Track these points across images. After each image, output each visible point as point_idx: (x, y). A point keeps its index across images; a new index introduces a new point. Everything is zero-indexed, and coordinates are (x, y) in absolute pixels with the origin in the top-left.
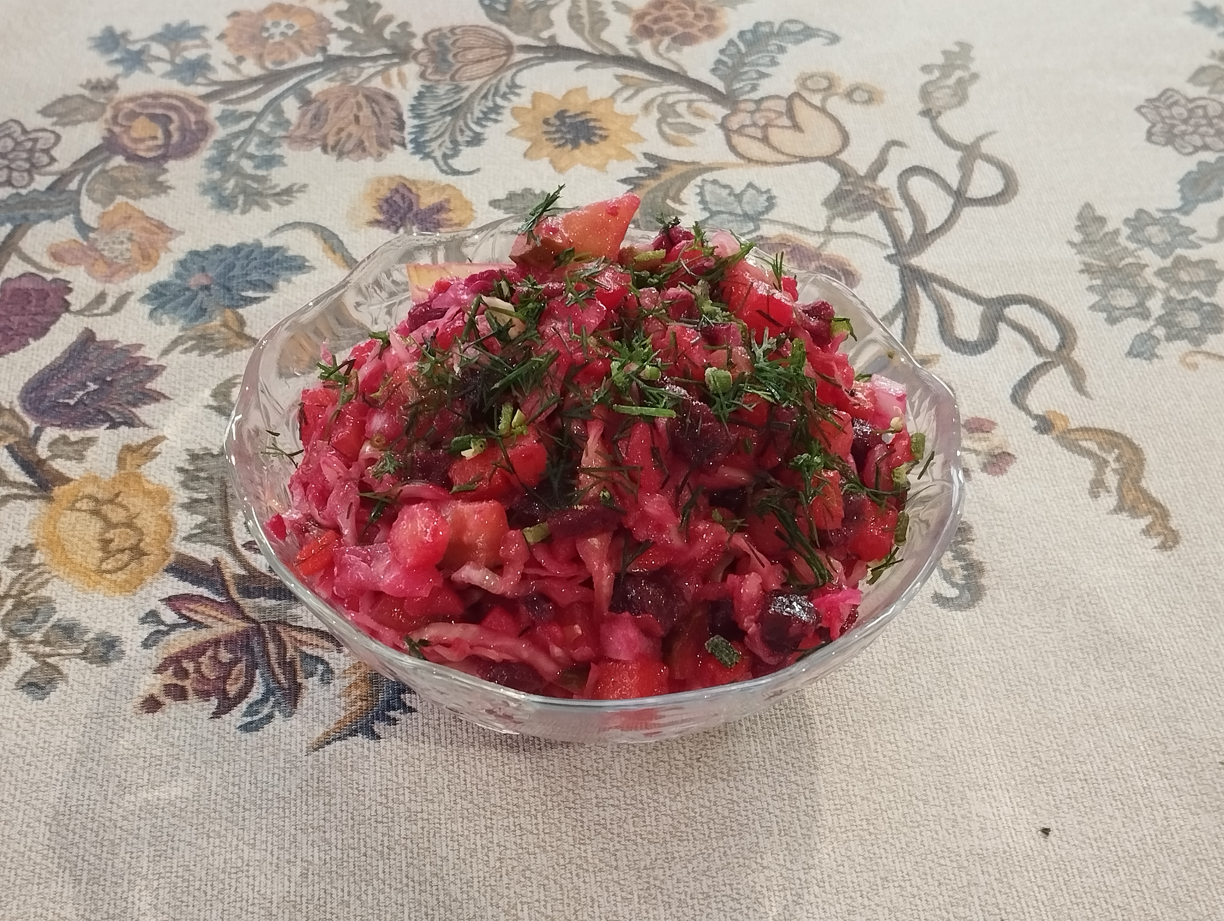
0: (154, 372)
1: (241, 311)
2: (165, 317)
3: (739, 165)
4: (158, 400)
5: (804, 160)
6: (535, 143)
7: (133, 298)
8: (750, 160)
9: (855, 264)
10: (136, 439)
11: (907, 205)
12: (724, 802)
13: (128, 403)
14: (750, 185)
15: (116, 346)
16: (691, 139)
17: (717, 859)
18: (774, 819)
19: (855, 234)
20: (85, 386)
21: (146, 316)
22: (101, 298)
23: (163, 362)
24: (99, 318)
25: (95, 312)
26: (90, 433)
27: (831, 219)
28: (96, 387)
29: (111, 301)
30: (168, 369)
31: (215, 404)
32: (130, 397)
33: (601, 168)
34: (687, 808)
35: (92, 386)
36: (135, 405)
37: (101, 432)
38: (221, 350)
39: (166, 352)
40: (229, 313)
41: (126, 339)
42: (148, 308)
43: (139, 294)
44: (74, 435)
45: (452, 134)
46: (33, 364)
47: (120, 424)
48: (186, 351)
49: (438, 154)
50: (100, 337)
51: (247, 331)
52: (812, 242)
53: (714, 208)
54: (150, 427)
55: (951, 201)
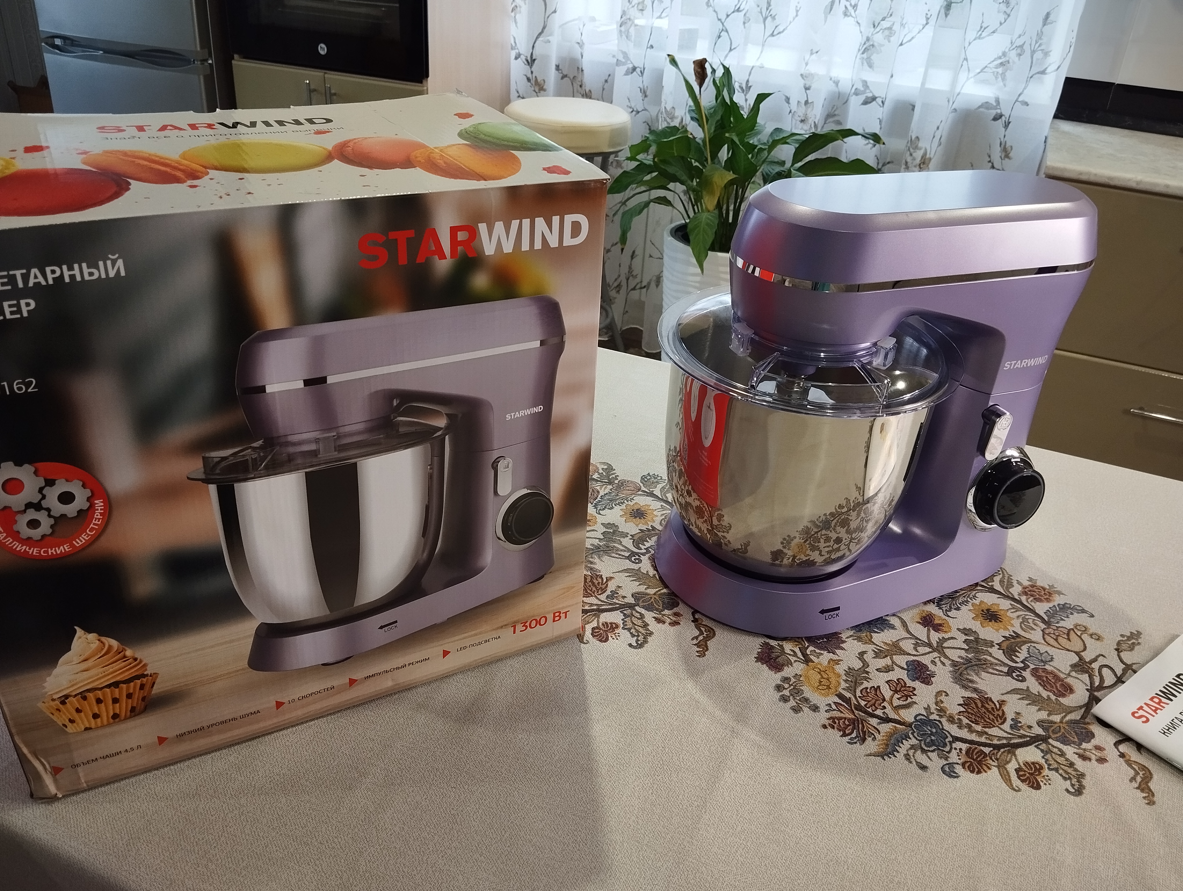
3: (1045, 645)
5: (1068, 650)
6: (977, 616)
8: (1049, 644)
9: (1075, 688)
11: (1099, 675)
14: (1046, 652)
16: (1033, 632)
19: (1077, 678)
27: (1071, 671)
33: (997, 630)
45: (951, 604)
49: (944, 609)
52: (1062, 676)
53: (1031, 655)
55: (1116, 679)
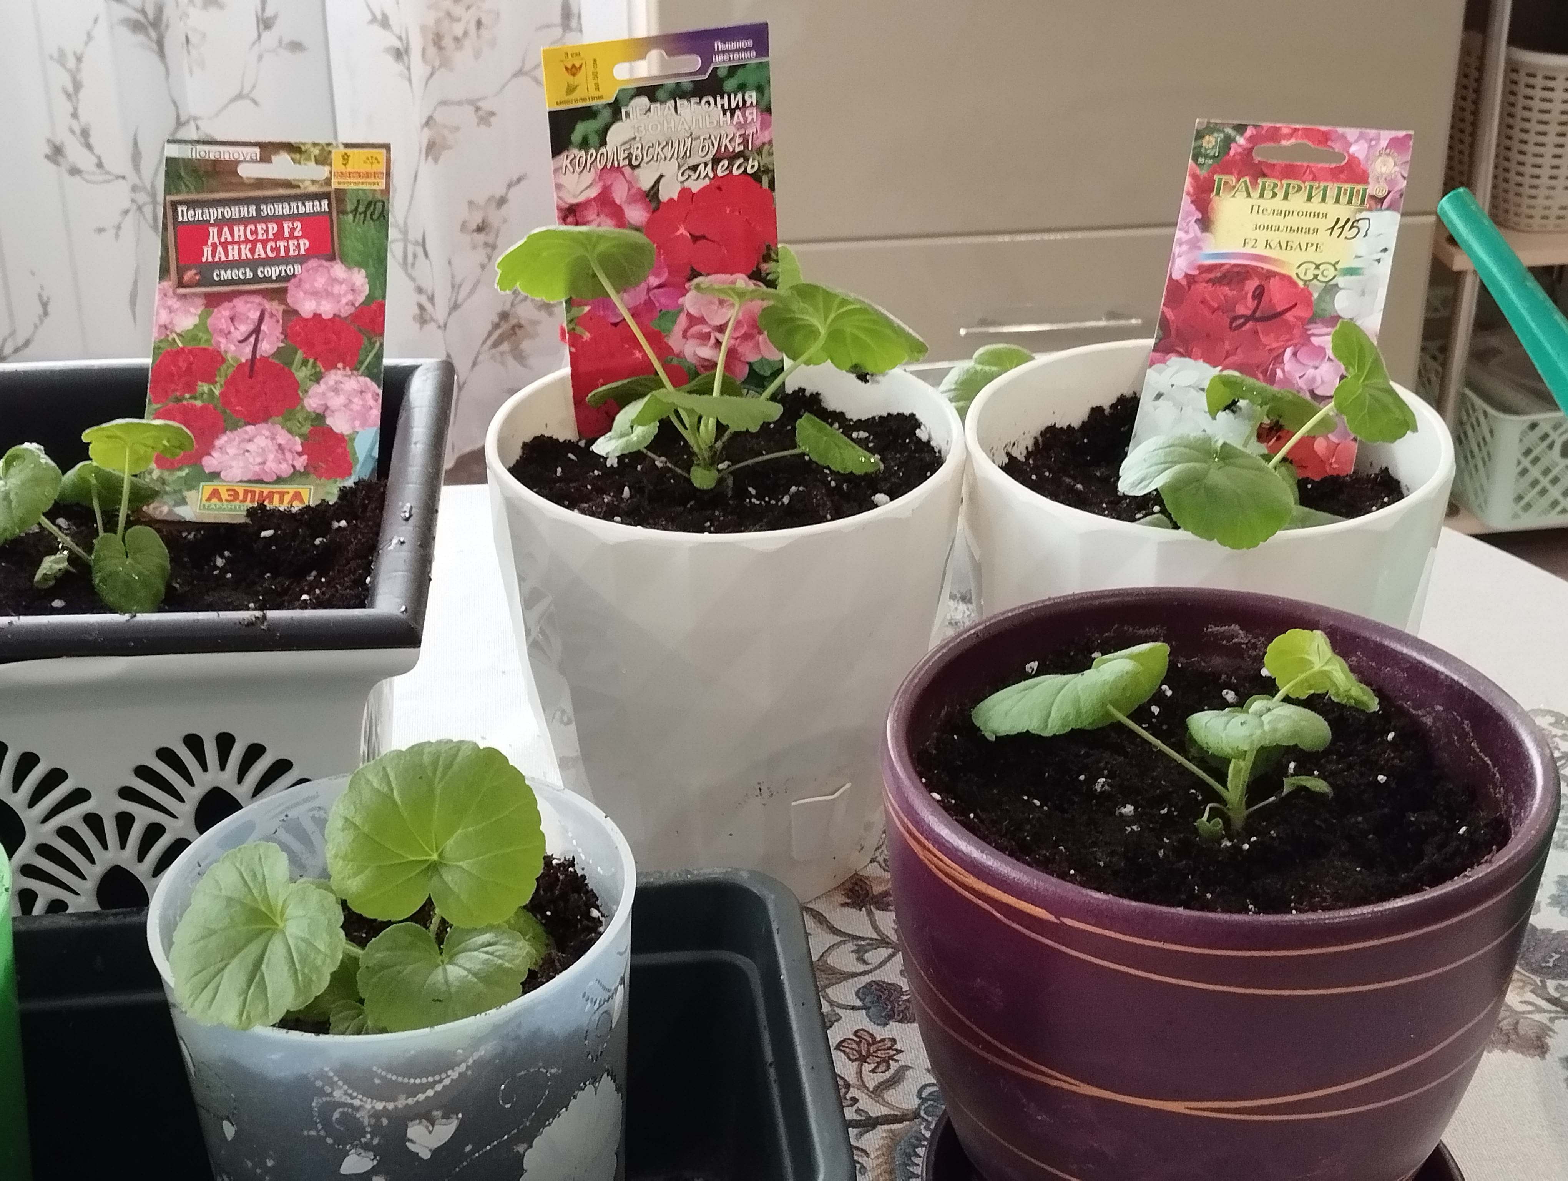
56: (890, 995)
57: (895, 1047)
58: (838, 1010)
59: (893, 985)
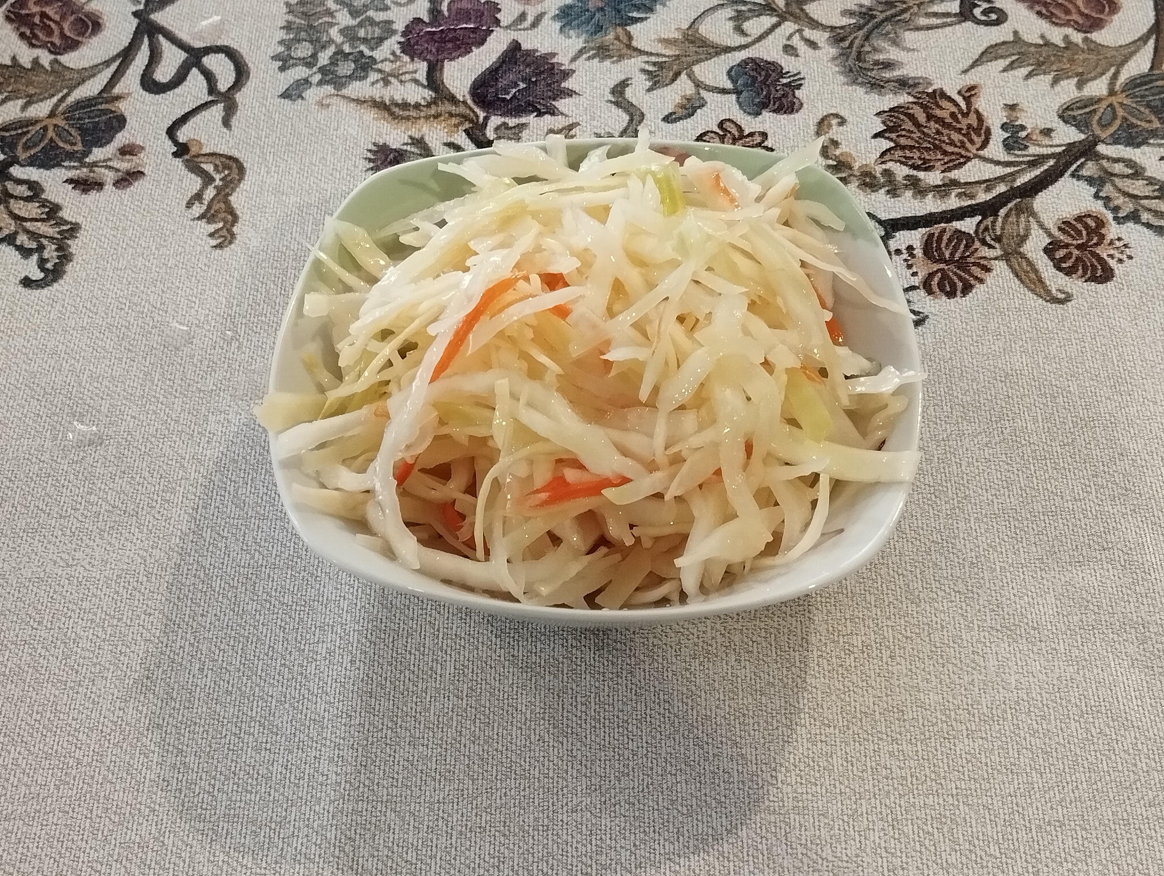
0: (566, 74)
1: (628, 28)
2: (571, 32)
4: (571, 96)
7: (546, 16)
10: (556, 124)
12: (1002, 397)
13: (550, 98)
15: (537, 54)
17: (996, 436)
18: (1038, 411)
20: (516, 85)
21: (557, 31)
22: (522, 17)
23: (573, 67)
24: (522, 32)
25: (519, 27)
26: (523, 120)
28: (525, 86)
29: (530, 19)
30: (577, 72)
31: (613, 100)
32: (550, 94)
34: (975, 400)
35: (522, 85)
36: (554, 100)
37: (531, 119)
38: (615, 59)
39: (574, 59)
40: (619, 30)
41: (543, 49)
42: (558, 25)
43: (551, 14)
44: (512, 122)
46: (477, 66)
47: (545, 113)
48: (589, 58)
50: (524, 46)
51: (634, 44)
54: (566, 116)
56: (768, 76)
57: (766, 144)
58: (704, 93)
59: (773, 63)
